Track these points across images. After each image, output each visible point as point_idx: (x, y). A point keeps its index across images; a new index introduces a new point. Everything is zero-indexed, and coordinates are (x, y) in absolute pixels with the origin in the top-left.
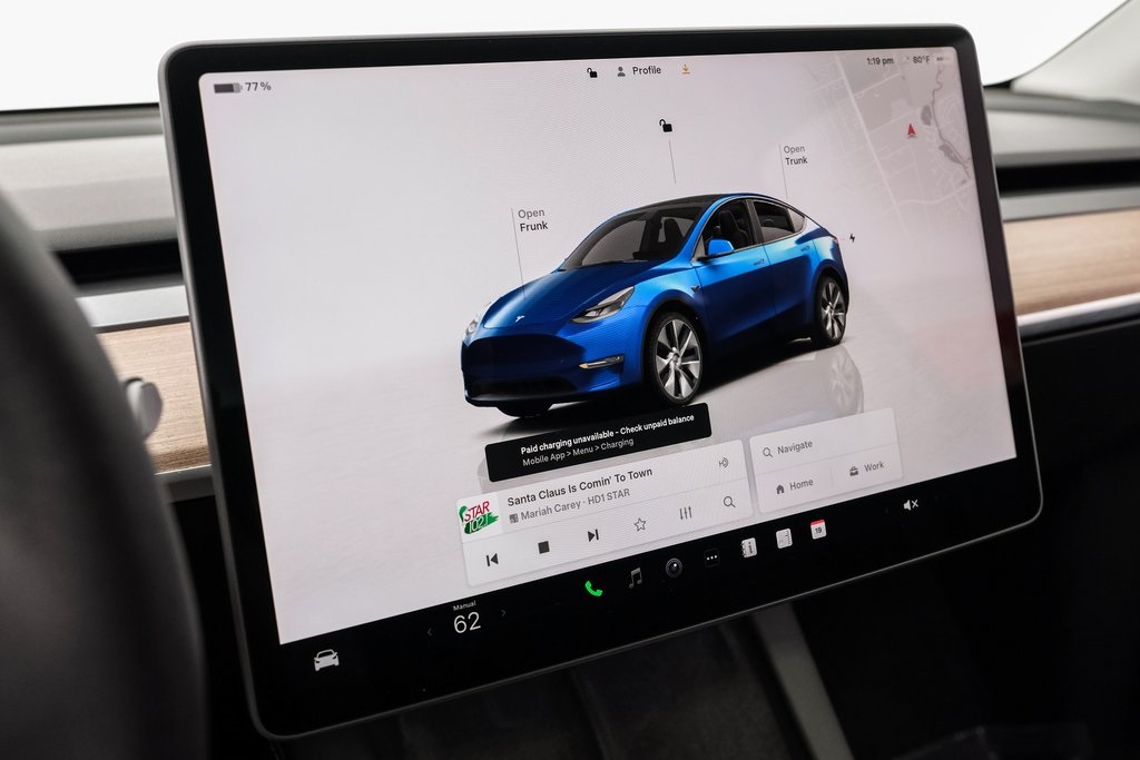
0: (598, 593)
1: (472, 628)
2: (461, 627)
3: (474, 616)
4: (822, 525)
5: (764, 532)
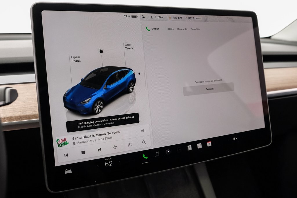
0: (146, 158)
1: (110, 165)
2: (107, 165)
3: (111, 162)
4: (210, 143)
5: (194, 144)
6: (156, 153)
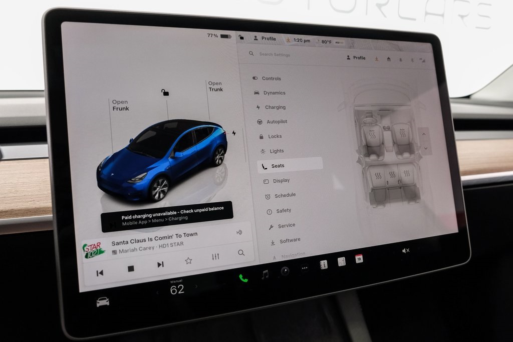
0: (246, 281)
1: (179, 293)
2: (174, 291)
3: (181, 287)
6: (264, 272)
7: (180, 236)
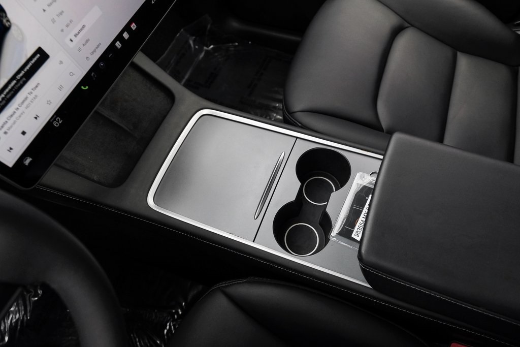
4: (134, 24)
6: (92, 75)
7: (31, 93)
